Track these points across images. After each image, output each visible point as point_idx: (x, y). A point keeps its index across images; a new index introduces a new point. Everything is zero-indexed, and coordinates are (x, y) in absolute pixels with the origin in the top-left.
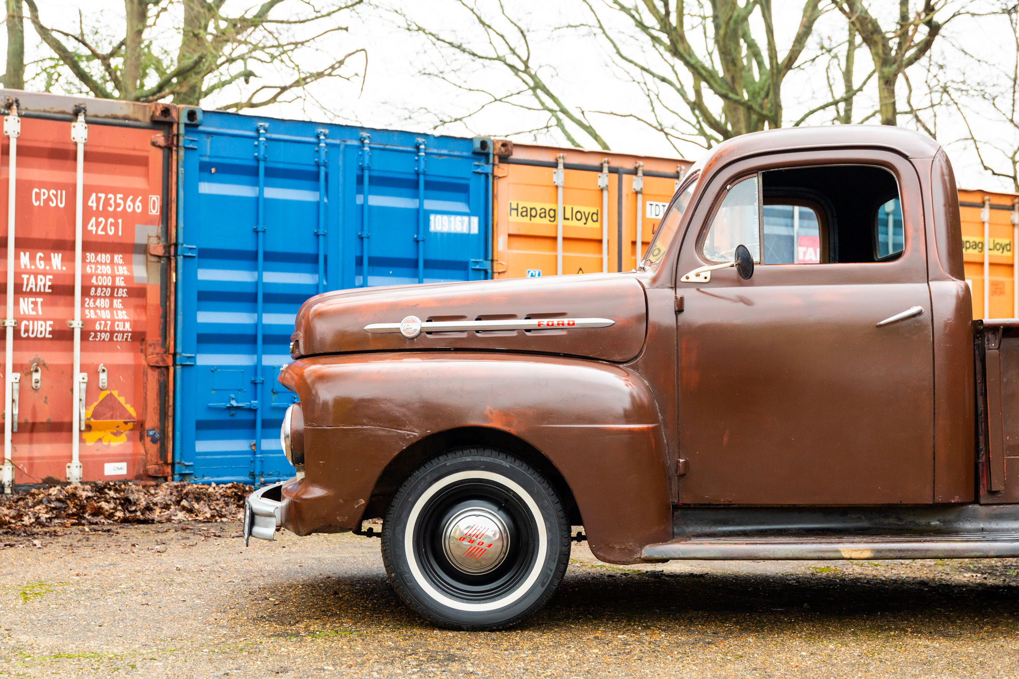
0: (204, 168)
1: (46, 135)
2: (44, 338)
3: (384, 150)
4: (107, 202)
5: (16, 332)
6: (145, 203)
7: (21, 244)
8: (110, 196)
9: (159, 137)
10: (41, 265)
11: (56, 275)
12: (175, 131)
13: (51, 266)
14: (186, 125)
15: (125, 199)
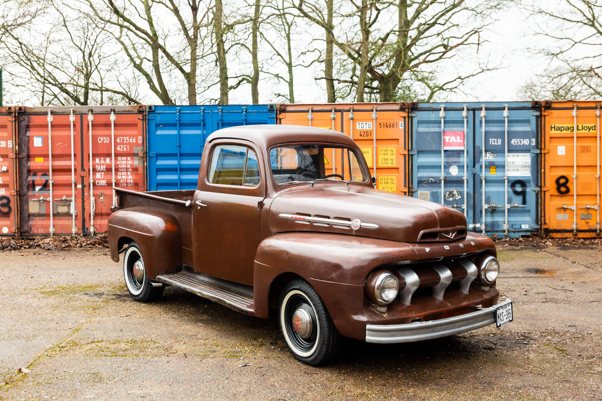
0: (157, 125)
1: (102, 119)
2: (104, 186)
3: (229, 112)
4: (123, 140)
5: (94, 184)
6: (137, 139)
7: (94, 155)
8: (125, 138)
9: (140, 116)
10: (102, 162)
11: (107, 165)
12: (145, 114)
13: (106, 162)
14: (149, 112)
15: (129, 139)
